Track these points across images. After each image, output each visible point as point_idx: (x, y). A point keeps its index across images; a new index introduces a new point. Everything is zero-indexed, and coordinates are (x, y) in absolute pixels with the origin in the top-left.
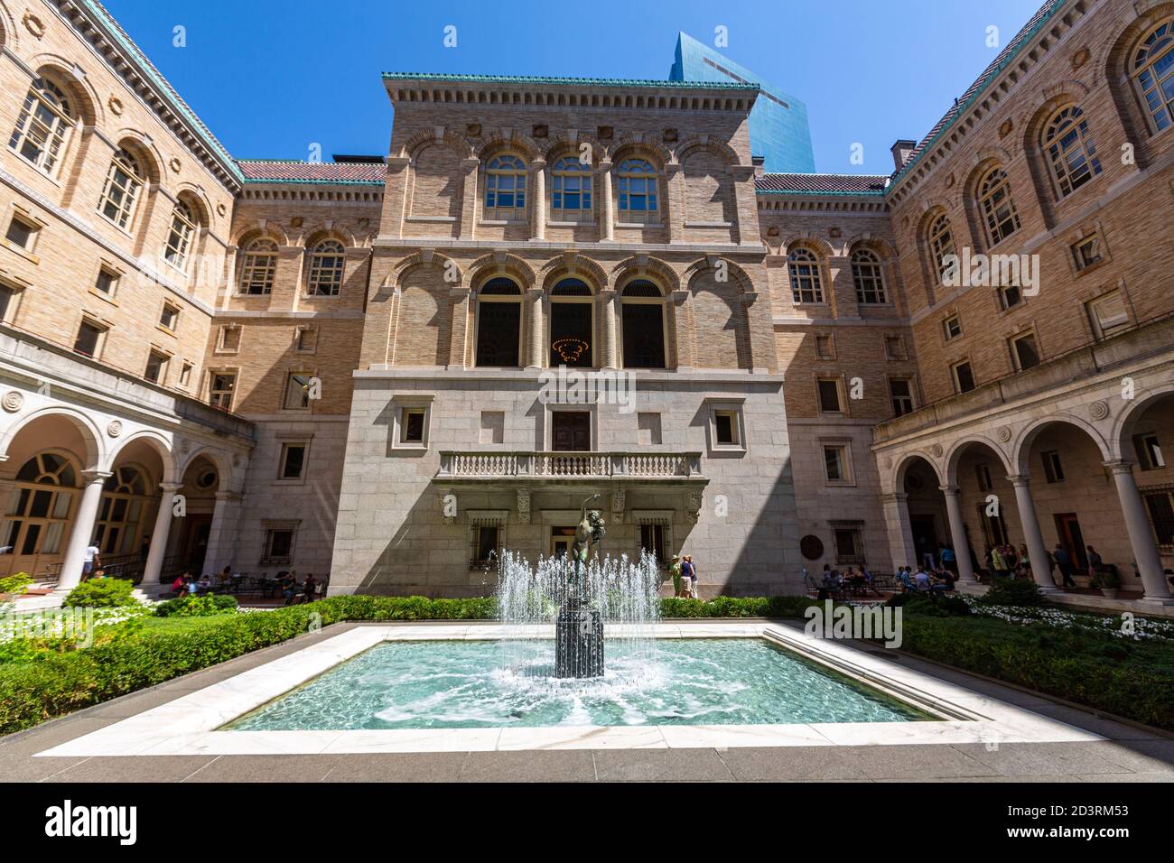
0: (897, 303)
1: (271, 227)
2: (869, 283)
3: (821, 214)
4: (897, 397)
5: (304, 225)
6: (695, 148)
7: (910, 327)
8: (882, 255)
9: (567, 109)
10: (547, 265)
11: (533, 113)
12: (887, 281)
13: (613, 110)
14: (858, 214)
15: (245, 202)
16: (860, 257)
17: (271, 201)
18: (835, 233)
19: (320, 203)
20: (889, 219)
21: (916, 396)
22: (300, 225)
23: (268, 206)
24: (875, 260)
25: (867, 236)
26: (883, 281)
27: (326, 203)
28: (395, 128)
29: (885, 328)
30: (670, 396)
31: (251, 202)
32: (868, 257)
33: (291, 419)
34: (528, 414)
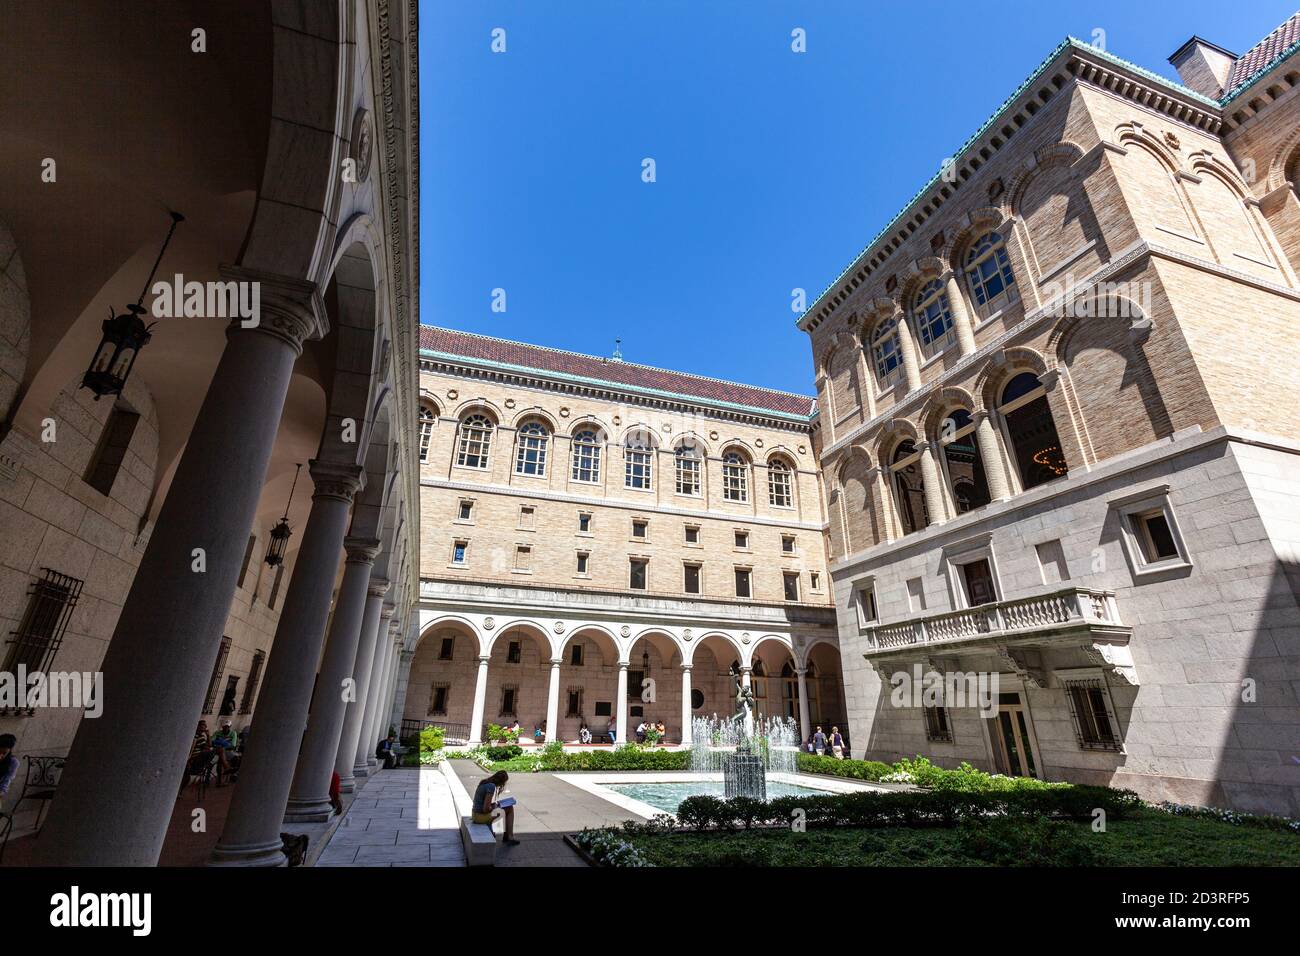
6: (1026, 180)
9: (904, 246)
10: (922, 414)
28: (815, 356)
30: (1066, 513)
34: (938, 574)
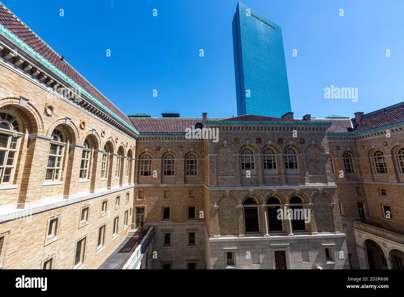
0: (358, 174)
1: (149, 151)
2: (349, 165)
3: (333, 141)
4: (360, 208)
5: (161, 150)
6: (310, 145)
7: (364, 183)
8: (353, 155)
9: (267, 132)
11: (256, 133)
12: (355, 165)
13: (282, 132)
14: (345, 141)
15: (140, 141)
16: (345, 156)
17: (148, 141)
18: (338, 148)
19: (165, 141)
20: (355, 143)
21: (366, 208)
22: (159, 150)
23: (148, 143)
24: (350, 157)
25: (349, 149)
26: (353, 164)
27: (168, 141)
29: (356, 184)
31: (141, 141)
32: (348, 156)
33: (165, 224)
